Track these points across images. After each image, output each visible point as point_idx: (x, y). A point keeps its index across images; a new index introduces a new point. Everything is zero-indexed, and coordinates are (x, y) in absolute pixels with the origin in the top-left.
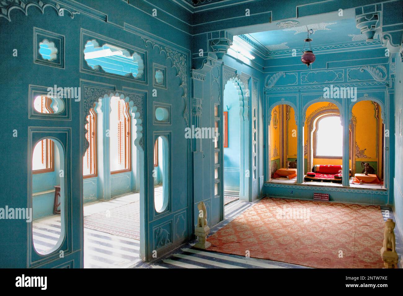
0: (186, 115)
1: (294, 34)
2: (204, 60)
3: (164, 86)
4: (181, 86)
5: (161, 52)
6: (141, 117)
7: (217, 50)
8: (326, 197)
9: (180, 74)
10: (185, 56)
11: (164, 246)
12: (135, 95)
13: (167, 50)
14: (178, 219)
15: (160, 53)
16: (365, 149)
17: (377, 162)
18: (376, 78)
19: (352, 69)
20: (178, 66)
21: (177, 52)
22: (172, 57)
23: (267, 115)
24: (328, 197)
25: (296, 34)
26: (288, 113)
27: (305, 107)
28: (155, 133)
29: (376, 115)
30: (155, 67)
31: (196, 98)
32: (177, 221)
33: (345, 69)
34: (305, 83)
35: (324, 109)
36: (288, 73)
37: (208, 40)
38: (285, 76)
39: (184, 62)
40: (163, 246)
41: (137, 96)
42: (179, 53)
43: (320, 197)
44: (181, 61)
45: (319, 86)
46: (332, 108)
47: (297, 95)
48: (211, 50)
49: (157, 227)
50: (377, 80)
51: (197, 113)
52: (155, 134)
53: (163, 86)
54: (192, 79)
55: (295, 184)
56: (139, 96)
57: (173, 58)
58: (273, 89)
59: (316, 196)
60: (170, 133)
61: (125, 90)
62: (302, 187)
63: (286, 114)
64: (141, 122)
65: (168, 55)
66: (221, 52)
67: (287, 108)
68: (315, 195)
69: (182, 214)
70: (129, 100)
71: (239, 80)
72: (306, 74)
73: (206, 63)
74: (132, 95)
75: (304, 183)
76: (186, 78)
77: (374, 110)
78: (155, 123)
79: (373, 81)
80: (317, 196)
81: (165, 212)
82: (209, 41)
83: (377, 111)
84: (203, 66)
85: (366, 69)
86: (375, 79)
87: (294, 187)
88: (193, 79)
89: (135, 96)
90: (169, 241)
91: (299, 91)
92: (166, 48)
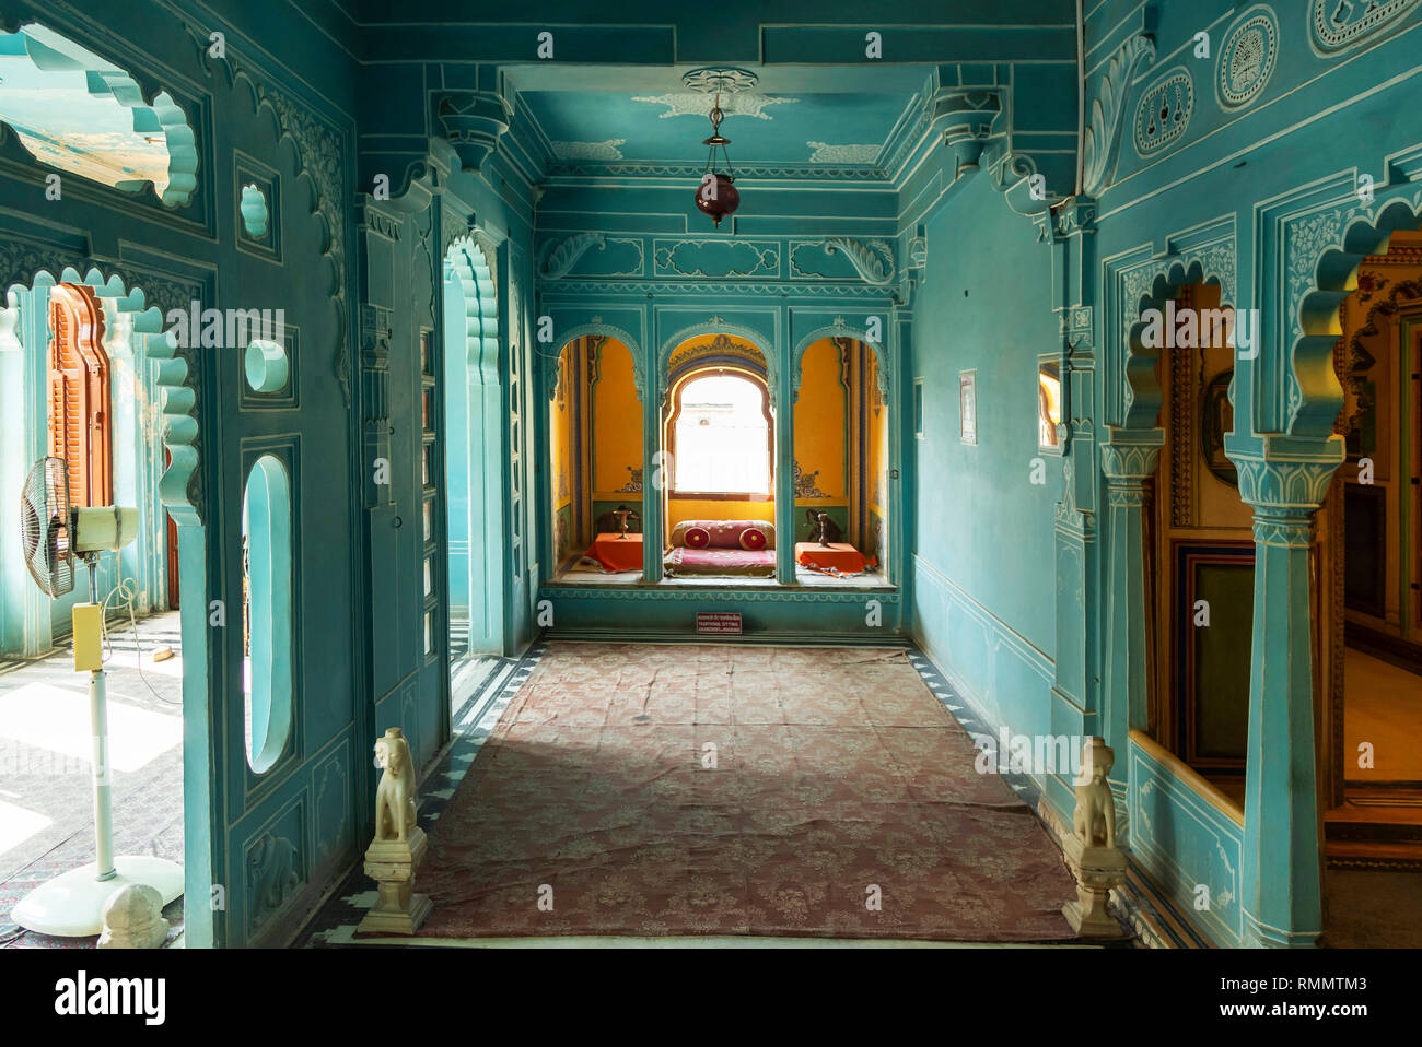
0: (345, 368)
1: (661, 116)
2: (412, 163)
3: (273, 251)
4: (326, 255)
5: (259, 108)
6: (191, 380)
7: (465, 135)
8: (733, 624)
9: (322, 207)
10: (337, 140)
11: (282, 906)
12: (167, 281)
13: (279, 104)
14: (325, 779)
15: (255, 112)
16: (817, 473)
17: (846, 508)
18: (865, 275)
19: (802, 243)
20: (318, 175)
21: (313, 116)
22: (298, 134)
23: (547, 367)
24: (738, 621)
25: (666, 116)
26: (593, 362)
27: (665, 346)
28: (246, 445)
29: (845, 376)
30: (239, 168)
31: (376, 306)
32: (322, 789)
33: (785, 243)
34: (666, 272)
35: (704, 353)
36: (615, 236)
37: (430, 91)
38: (604, 245)
39: (335, 161)
40: (277, 909)
41: (175, 285)
42: (319, 122)
43: (715, 624)
44: (326, 156)
45: (709, 286)
46: (726, 351)
47: (642, 309)
48: (441, 132)
49: (257, 836)
50: (869, 282)
51: (379, 360)
52: (245, 450)
53: (270, 250)
54: (360, 233)
55: (639, 586)
56: (182, 287)
57: (301, 139)
58: (565, 285)
59: (703, 621)
60: (296, 441)
61: (130, 256)
62: (661, 593)
63: (589, 363)
64: (194, 401)
65: (285, 126)
66: (478, 142)
67: (591, 345)
68: (700, 618)
69: (334, 754)
70: (143, 300)
71: (477, 246)
72: (670, 245)
73: (419, 176)
74: (155, 278)
75: (664, 581)
76: (340, 225)
77: (838, 364)
78: (247, 402)
79: (856, 282)
80: (707, 621)
81: (283, 766)
82: (433, 94)
83: (845, 364)
84: (407, 188)
85: (841, 247)
86: (863, 278)
87: (637, 593)
88: (365, 233)
89: (169, 285)
90: (297, 880)
91: (650, 296)
92: (275, 94)
